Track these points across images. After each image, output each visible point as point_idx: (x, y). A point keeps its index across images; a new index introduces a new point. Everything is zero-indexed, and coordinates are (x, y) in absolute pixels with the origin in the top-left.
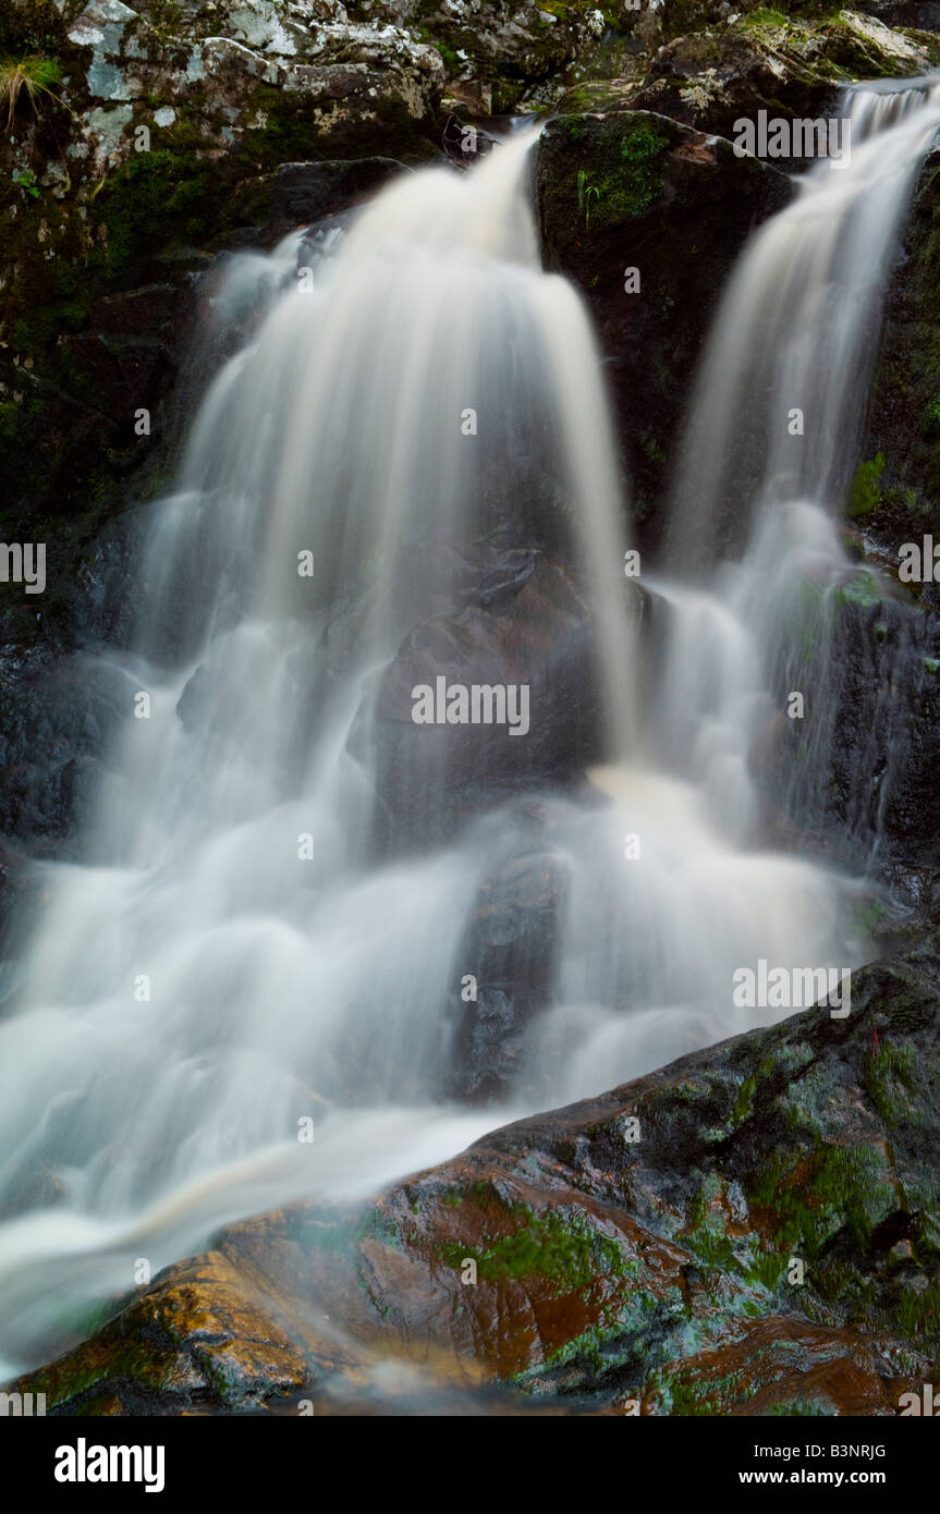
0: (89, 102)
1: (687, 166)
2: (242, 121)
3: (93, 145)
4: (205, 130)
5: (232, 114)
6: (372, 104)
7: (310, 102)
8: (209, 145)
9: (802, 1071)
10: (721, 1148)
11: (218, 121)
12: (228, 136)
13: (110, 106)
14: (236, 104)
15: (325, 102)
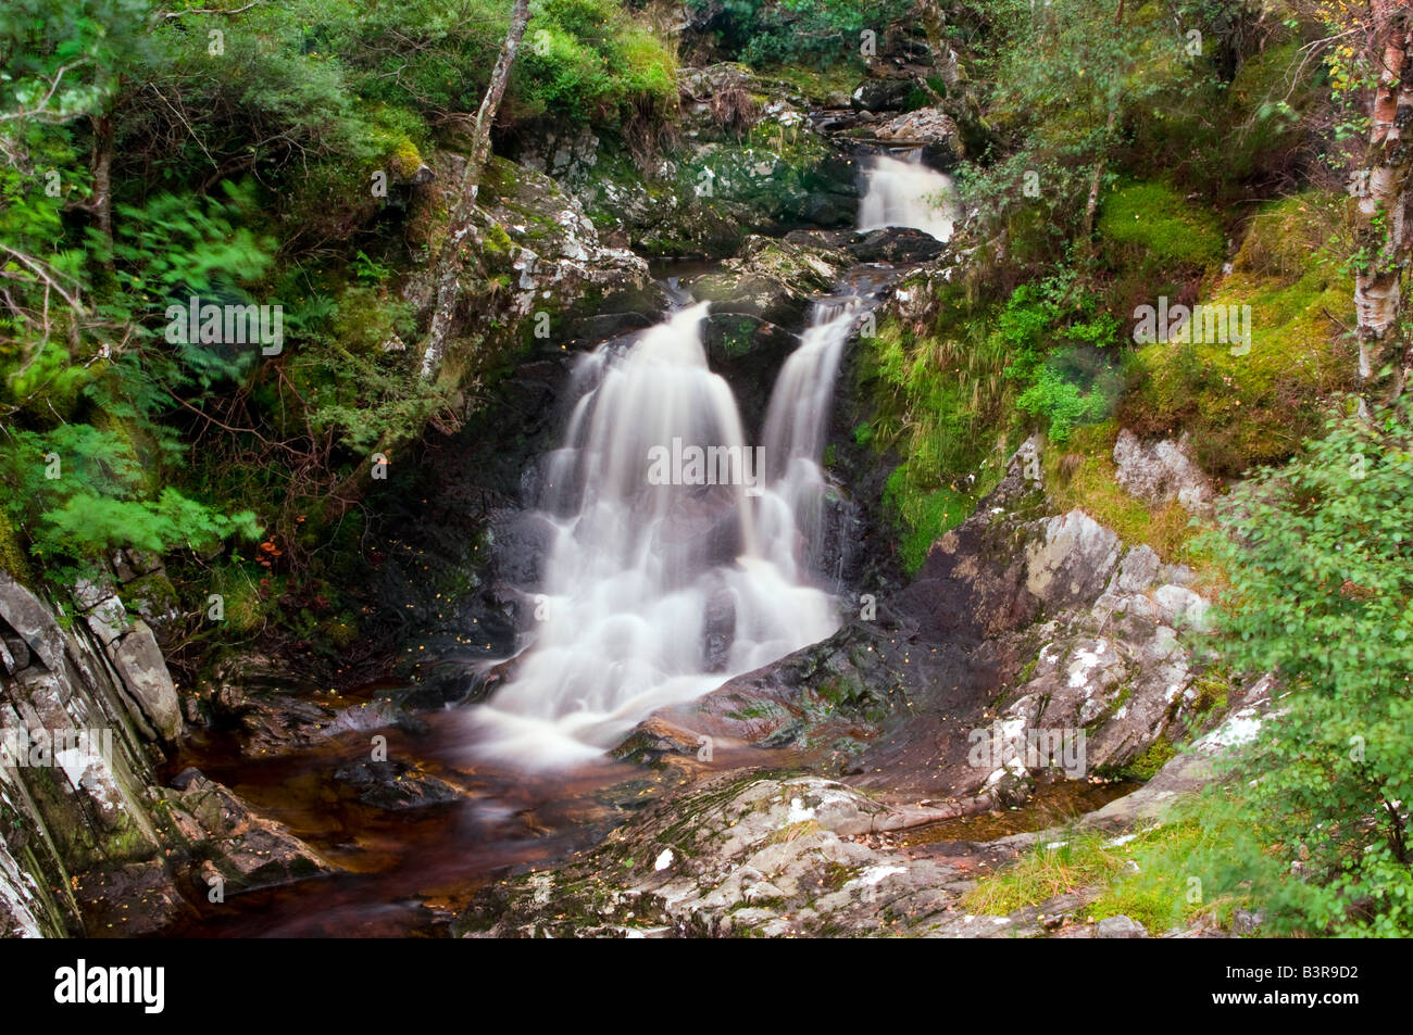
0: (519, 290)
1: (764, 335)
2: (575, 295)
3: (520, 306)
4: (562, 299)
5: (572, 292)
6: (623, 285)
7: (601, 286)
8: (562, 305)
9: (830, 656)
10: (807, 679)
11: (566, 295)
12: (570, 300)
13: (527, 291)
14: (573, 288)
15: (606, 286)
